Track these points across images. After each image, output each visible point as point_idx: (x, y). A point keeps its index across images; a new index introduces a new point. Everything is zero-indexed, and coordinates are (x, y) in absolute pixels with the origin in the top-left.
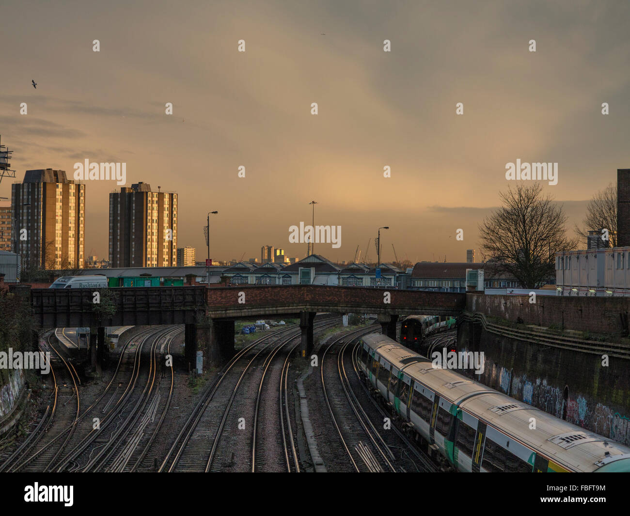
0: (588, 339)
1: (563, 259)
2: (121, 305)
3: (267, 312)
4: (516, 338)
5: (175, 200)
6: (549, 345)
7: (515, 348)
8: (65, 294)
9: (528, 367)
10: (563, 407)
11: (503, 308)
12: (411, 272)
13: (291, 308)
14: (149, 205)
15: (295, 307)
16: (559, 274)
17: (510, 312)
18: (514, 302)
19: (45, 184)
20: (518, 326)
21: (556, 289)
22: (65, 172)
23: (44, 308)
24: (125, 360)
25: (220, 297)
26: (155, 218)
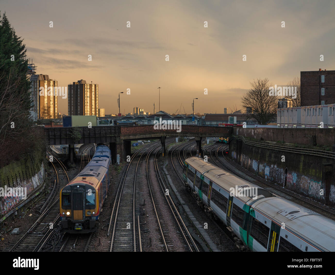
0: (297, 147)
1: (280, 112)
2: (84, 134)
3: (147, 137)
4: (261, 147)
5: (97, 87)
6: (278, 150)
7: (260, 151)
8: (59, 130)
9: (267, 160)
10: (285, 177)
11: (253, 133)
12: (204, 118)
13: (157, 134)
14: (86, 90)
15: (159, 134)
16: (278, 118)
17: (256, 135)
18: (258, 131)
19: (39, 81)
20: (261, 142)
21: (277, 125)
22: (48, 75)
23: (50, 136)
24: (83, 159)
25: (126, 130)
26: (88, 95)
